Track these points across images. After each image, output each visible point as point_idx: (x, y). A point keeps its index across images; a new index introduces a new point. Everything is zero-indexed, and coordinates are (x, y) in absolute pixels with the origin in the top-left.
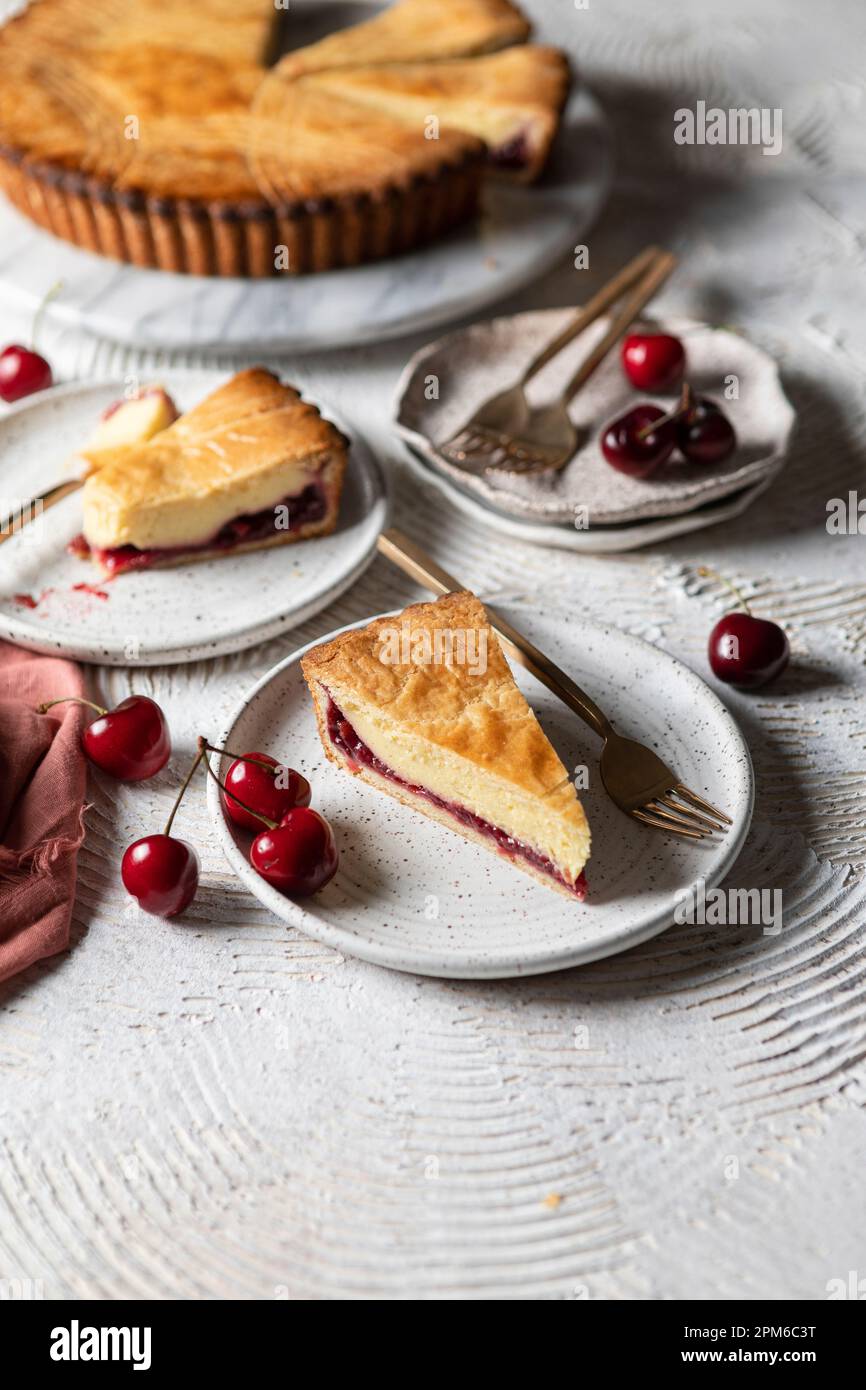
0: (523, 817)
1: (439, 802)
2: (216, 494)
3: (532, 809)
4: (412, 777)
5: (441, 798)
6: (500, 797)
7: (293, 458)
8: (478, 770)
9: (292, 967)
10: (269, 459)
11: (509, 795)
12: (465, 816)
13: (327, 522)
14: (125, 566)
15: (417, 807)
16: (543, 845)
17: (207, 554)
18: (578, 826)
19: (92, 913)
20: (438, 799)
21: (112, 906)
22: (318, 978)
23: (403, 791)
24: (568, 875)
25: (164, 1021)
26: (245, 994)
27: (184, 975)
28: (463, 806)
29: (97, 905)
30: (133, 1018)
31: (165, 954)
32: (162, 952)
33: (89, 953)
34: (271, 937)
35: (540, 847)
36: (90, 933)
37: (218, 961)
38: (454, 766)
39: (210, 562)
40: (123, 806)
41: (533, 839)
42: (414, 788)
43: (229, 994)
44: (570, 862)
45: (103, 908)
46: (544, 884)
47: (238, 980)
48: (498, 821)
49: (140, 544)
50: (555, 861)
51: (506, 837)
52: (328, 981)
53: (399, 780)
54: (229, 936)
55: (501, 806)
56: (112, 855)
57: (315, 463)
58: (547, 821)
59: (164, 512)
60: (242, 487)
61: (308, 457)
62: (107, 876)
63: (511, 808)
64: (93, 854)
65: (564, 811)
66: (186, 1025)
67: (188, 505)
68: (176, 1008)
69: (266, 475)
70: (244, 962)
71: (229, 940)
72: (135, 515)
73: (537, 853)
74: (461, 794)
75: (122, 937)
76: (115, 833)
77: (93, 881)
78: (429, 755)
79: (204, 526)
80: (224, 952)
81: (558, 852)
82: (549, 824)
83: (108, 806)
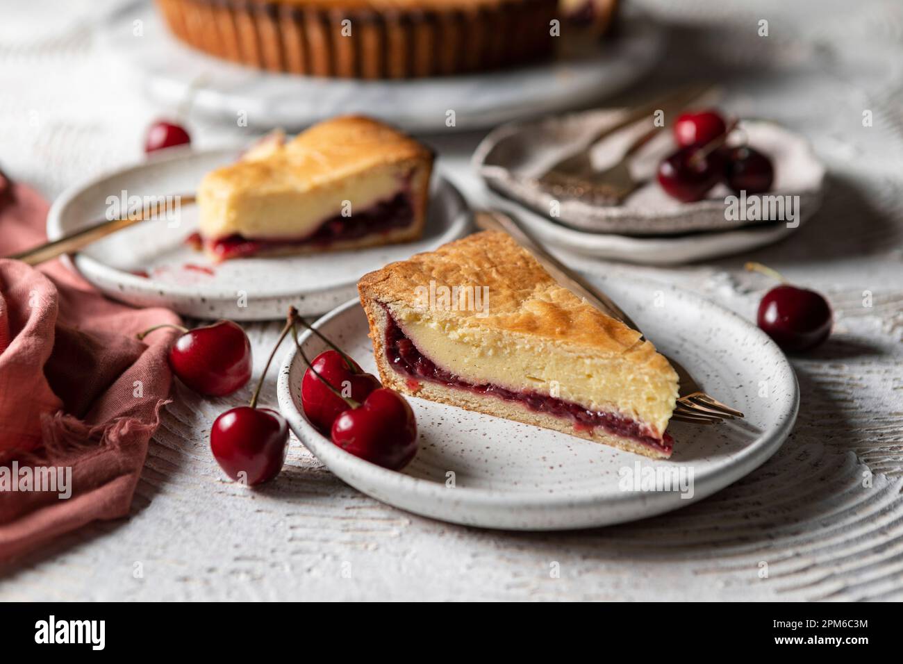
0: (603, 382)
1: (508, 395)
2: (316, 191)
3: (615, 369)
4: (478, 376)
5: (511, 390)
6: (578, 367)
7: (386, 164)
8: (553, 344)
9: (347, 537)
10: (365, 161)
11: (588, 361)
12: (538, 402)
13: (413, 229)
14: (232, 253)
15: (483, 408)
16: (624, 407)
17: (306, 249)
18: (667, 372)
19: (157, 490)
20: (507, 391)
21: (178, 486)
22: (371, 547)
23: (468, 395)
24: (655, 430)
25: (213, 576)
26: (297, 558)
27: (238, 539)
28: (535, 391)
29: (164, 485)
30: (182, 571)
31: (222, 524)
32: (219, 522)
33: (147, 520)
34: (329, 513)
35: (621, 410)
36: (152, 505)
37: (274, 531)
38: (527, 347)
39: (308, 255)
40: (202, 415)
41: (614, 404)
42: (482, 389)
43: (280, 556)
44: (656, 416)
45: (169, 487)
46: (627, 451)
47: (292, 546)
48: (575, 395)
49: (247, 232)
50: (639, 420)
51: (584, 410)
52: (382, 550)
53: (464, 385)
54: (289, 511)
55: (580, 377)
56: (185, 450)
57: (405, 170)
58: (631, 377)
59: (270, 202)
60: (339, 186)
61: (399, 163)
62: (178, 464)
63: (589, 376)
64: (168, 448)
65: (648, 362)
66: (233, 579)
67: (290, 198)
68: (226, 565)
69: (361, 176)
70: (299, 532)
71: (288, 515)
72: (243, 202)
73: (620, 417)
74: (534, 379)
75: (182, 509)
76: (191, 435)
77: (162, 468)
78: (499, 343)
79: (303, 221)
80: (281, 524)
81: (642, 409)
82: (634, 380)
83: (188, 415)
